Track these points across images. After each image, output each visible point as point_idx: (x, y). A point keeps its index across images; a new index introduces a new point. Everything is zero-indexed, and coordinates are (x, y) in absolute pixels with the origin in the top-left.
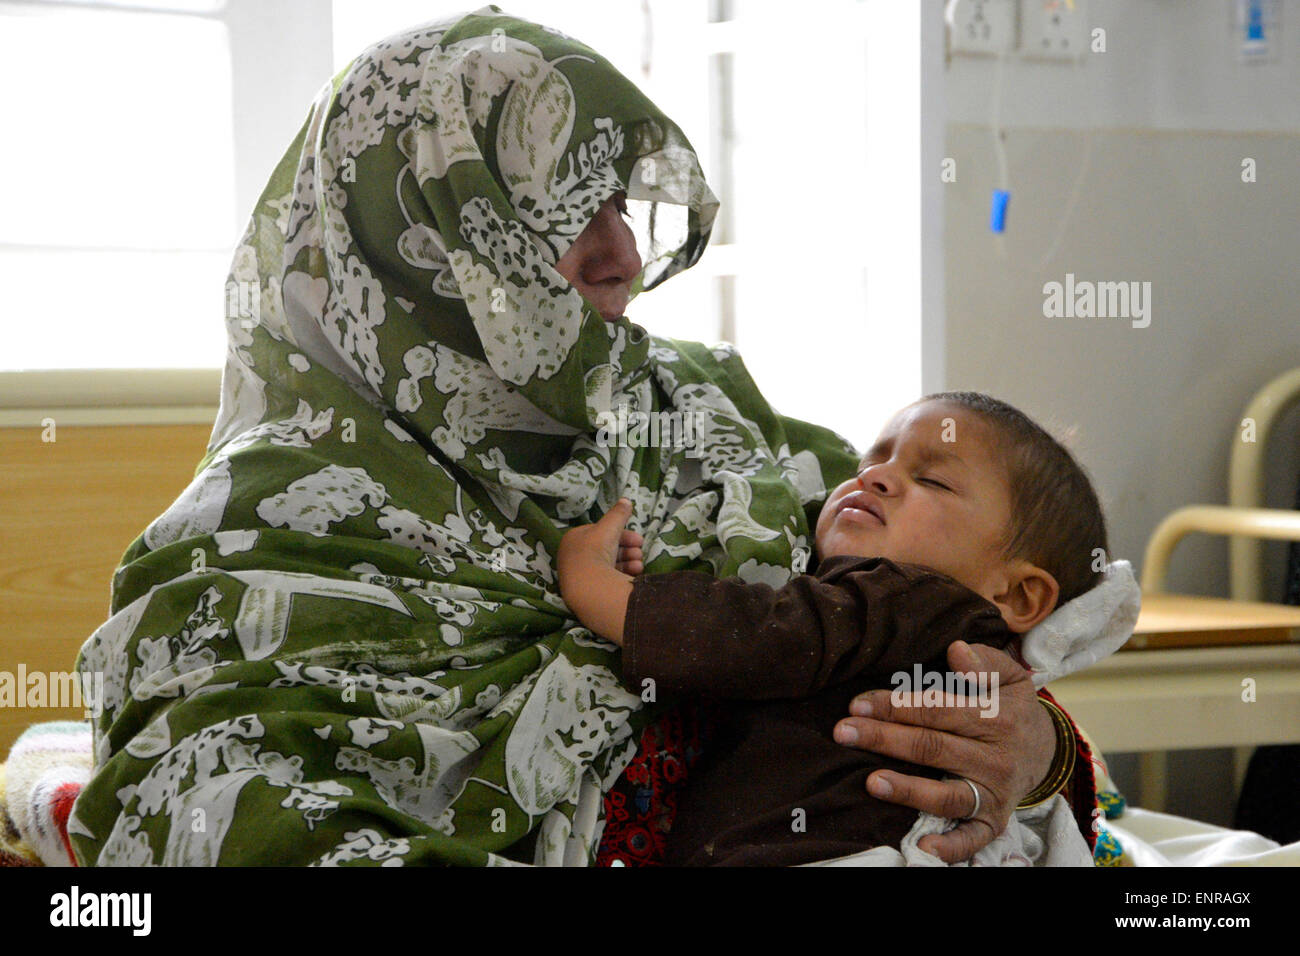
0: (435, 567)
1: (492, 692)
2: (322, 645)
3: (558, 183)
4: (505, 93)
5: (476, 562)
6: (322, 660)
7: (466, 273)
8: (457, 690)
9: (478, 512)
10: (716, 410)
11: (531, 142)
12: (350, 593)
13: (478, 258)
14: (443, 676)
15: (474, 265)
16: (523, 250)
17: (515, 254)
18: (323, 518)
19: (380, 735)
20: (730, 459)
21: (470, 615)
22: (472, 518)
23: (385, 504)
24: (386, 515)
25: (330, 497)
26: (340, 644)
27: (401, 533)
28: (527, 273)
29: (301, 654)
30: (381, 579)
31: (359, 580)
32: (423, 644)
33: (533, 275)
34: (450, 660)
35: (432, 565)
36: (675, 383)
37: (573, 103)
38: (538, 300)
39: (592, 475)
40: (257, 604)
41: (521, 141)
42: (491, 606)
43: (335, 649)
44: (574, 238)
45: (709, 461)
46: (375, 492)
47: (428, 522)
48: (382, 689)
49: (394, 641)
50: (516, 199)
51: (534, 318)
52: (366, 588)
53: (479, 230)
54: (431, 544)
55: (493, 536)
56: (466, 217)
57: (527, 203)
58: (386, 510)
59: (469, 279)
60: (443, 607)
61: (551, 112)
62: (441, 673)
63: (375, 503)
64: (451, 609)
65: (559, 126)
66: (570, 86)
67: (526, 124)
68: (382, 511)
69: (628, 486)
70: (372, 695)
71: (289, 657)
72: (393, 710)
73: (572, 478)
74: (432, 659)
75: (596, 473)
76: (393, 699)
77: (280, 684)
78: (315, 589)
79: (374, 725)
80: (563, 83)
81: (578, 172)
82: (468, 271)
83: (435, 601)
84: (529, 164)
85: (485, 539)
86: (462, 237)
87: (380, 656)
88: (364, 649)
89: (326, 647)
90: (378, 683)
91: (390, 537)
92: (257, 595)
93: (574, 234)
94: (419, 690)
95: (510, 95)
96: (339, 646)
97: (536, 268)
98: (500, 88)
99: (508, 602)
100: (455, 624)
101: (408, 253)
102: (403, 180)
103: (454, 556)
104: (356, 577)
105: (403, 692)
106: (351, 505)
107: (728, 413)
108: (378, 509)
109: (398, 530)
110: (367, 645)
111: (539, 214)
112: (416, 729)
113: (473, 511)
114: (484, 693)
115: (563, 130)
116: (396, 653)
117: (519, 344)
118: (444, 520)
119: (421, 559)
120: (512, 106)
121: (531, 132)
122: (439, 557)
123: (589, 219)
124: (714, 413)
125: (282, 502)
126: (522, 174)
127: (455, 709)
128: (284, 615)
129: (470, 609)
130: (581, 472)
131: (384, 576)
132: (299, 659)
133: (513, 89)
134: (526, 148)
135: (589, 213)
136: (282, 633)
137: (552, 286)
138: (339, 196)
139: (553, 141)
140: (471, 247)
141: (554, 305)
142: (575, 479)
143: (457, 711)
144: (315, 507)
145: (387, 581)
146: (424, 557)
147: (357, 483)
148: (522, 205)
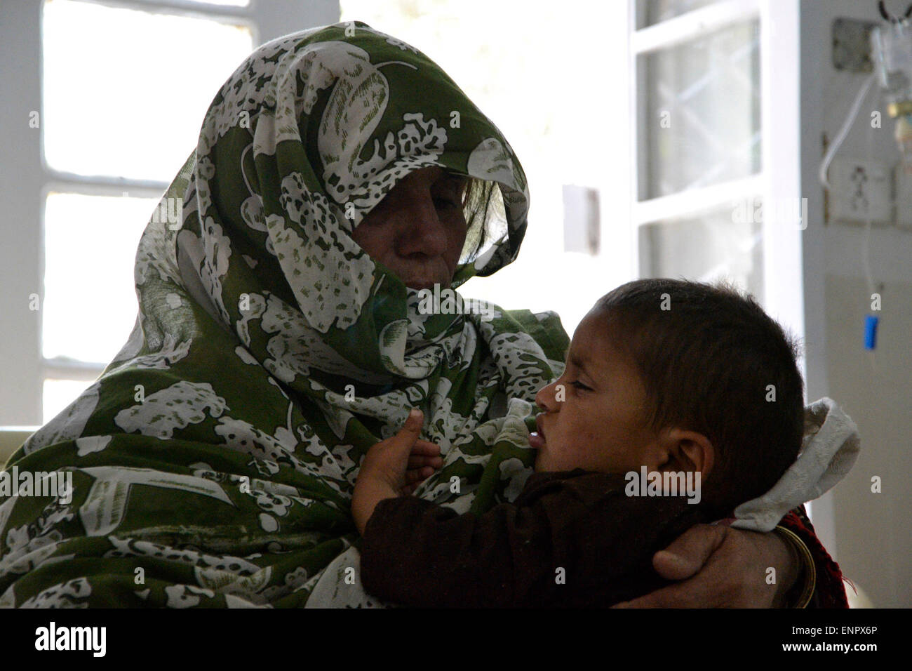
0: (261, 469)
1: (300, 574)
2: (154, 526)
3: (360, 163)
4: (331, 88)
5: (298, 467)
6: (150, 538)
7: (277, 236)
8: (269, 569)
9: (305, 426)
10: (524, 351)
11: (345, 129)
12: (181, 484)
13: (289, 224)
14: (259, 558)
15: (285, 229)
16: (323, 218)
17: (319, 221)
18: (168, 426)
19: (192, 601)
20: (530, 389)
21: (286, 507)
22: (299, 430)
23: (223, 415)
24: (222, 424)
25: (177, 408)
26: (170, 526)
27: (235, 439)
28: (328, 239)
29: (134, 532)
30: (211, 474)
31: (193, 475)
32: (244, 530)
33: (332, 241)
34: (267, 545)
35: (259, 467)
36: (493, 332)
37: (386, 99)
38: (337, 262)
39: (410, 401)
40: (101, 494)
41: (337, 128)
42: (306, 502)
43: (165, 531)
44: (367, 211)
45: (513, 393)
46: (216, 405)
47: (259, 431)
48: (203, 564)
49: (219, 527)
50: (327, 175)
51: (336, 277)
52: (198, 481)
53: (293, 200)
54: (261, 450)
55: (316, 447)
56: (284, 188)
57: (335, 179)
58: (225, 419)
59: (280, 240)
60: (263, 499)
61: (365, 106)
62: (258, 555)
63: (214, 414)
64: (269, 501)
65: (369, 118)
66: (387, 86)
67: (344, 115)
68: (220, 420)
69: (441, 408)
70: (193, 568)
71: (122, 534)
72: (209, 582)
73: (391, 401)
74: (251, 543)
75: (413, 399)
76: (212, 573)
77: (112, 555)
78: (151, 481)
79: (188, 592)
80: (382, 83)
81: (383, 153)
82: (280, 233)
83: (256, 494)
84: (341, 147)
85: (309, 449)
86: (281, 205)
87: (205, 539)
88: (190, 532)
89: (157, 528)
90: (199, 557)
91: (225, 442)
92: (103, 486)
93: (369, 207)
94: (235, 567)
95: (335, 89)
96: (169, 528)
97: (333, 235)
98: (326, 83)
99: (322, 500)
100: (273, 514)
101: (248, 217)
102: (246, 156)
103: (279, 460)
104: (191, 473)
105: (221, 567)
106: (195, 414)
107: (534, 352)
108: (217, 418)
109: (232, 436)
110: (194, 529)
111: (341, 189)
112: (224, 598)
113: (300, 425)
114: (293, 574)
115: (372, 120)
116: (220, 537)
117: (320, 298)
118: (275, 432)
119: (249, 462)
120: (335, 98)
121: (346, 121)
122: (266, 461)
123: (385, 194)
124: (522, 352)
125: (136, 412)
126: (334, 155)
127: (265, 584)
128: (122, 501)
129: (286, 502)
130: (399, 397)
131: (215, 473)
132: (131, 536)
133: (337, 85)
134: (341, 133)
135: (385, 190)
136: (120, 517)
137: (347, 250)
138: (208, 169)
139: (362, 129)
140: (284, 214)
141: (349, 267)
142: (393, 402)
143: (266, 587)
144: (163, 416)
145: (218, 477)
146: (252, 460)
147: (200, 398)
148: (330, 182)
